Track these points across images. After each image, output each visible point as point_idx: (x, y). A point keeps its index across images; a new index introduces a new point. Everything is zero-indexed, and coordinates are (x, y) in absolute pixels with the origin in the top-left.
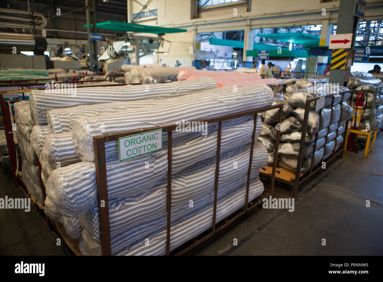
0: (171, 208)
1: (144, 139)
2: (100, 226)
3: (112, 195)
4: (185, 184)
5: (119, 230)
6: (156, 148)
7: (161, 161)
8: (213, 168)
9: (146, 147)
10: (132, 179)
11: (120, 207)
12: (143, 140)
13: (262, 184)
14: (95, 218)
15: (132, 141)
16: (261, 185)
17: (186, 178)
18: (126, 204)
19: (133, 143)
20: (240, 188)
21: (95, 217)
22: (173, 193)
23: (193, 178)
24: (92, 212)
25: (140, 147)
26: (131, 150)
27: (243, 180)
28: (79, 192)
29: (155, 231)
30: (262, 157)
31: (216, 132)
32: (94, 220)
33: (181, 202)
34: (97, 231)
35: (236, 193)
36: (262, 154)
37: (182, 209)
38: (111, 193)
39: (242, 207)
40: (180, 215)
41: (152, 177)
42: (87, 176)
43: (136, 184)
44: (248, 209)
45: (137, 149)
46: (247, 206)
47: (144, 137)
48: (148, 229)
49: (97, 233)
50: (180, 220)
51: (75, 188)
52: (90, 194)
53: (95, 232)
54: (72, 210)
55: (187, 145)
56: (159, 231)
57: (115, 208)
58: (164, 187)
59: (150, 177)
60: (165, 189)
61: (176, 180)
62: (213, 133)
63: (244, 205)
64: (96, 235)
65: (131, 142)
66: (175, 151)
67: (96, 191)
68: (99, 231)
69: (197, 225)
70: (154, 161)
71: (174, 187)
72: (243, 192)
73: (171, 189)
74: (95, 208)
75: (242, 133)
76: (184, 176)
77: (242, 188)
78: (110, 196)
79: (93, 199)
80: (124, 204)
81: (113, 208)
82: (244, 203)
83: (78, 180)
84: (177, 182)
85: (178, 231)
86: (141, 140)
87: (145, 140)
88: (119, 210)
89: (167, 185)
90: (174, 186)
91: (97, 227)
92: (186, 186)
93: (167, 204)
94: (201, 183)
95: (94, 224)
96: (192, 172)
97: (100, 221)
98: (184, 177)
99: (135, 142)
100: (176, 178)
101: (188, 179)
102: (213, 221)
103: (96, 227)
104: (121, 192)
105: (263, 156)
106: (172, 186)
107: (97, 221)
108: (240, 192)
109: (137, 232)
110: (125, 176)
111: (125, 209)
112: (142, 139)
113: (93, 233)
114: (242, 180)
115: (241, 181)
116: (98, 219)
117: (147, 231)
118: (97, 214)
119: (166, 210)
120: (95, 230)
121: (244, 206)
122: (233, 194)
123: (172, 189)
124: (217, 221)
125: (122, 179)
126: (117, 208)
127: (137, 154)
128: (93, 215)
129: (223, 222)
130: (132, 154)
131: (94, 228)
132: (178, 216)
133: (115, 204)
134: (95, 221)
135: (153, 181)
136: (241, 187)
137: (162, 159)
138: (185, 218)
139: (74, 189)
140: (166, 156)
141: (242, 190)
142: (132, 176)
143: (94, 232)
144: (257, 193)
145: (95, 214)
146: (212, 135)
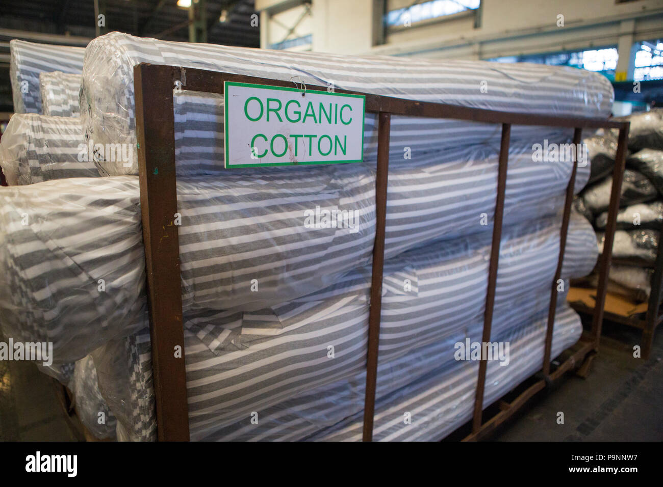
0: (380, 358)
1: (310, 112)
2: (154, 400)
3: (199, 293)
4: (416, 290)
5: (220, 417)
6: (344, 152)
7: (357, 203)
8: (484, 256)
9: (315, 141)
10: (265, 243)
11: (226, 340)
12: (306, 115)
13: (577, 317)
14: (136, 370)
15: (271, 107)
16: (575, 321)
17: (420, 272)
18: (246, 331)
19: (272, 114)
20: (530, 324)
21: (139, 368)
22: (385, 313)
23: (437, 275)
24: (130, 350)
25: (296, 137)
26: (266, 139)
27: (537, 304)
28: (70, 262)
29: (328, 424)
30: (584, 245)
31: (495, 156)
32: (134, 377)
33: (403, 344)
34: (142, 417)
35: (522, 336)
36: (586, 240)
37: (402, 366)
38: (195, 287)
39: (537, 370)
40: (395, 383)
41: (331, 250)
42: (109, 211)
43: (278, 264)
44: (551, 378)
45: (285, 138)
46: (547, 369)
47: (310, 103)
48: (309, 417)
49: (145, 426)
50: (394, 397)
51: (52, 244)
52: (114, 279)
53: (137, 419)
54: (42, 331)
55: (426, 173)
56: (338, 426)
57: (207, 341)
58: (360, 293)
59: (323, 247)
60: (364, 298)
61: (393, 276)
62: (487, 156)
63: (540, 368)
64: (140, 431)
65: (269, 110)
66: (396, 183)
67: (139, 271)
68: (151, 419)
69: (438, 411)
70: (338, 199)
71: (389, 294)
72: (537, 332)
73: (379, 298)
74: (137, 337)
75: (551, 171)
76: (413, 267)
77: (534, 325)
78: (191, 295)
79: (126, 300)
80: (240, 333)
81: (202, 341)
82: (542, 362)
83: (70, 222)
84: (395, 281)
85: (390, 429)
86: (299, 113)
87: (314, 115)
88: (222, 350)
89: (368, 285)
90: (389, 291)
91: (144, 401)
92: (422, 295)
93: (369, 344)
94: (456, 293)
95: (133, 391)
96: (431, 261)
97: (152, 382)
98: (414, 271)
99: (282, 112)
100: (392, 272)
101: (426, 277)
102: (475, 404)
103: (141, 402)
104: (229, 288)
105: (588, 244)
106: (384, 292)
107: (143, 383)
108: (530, 332)
109: (277, 425)
110: (246, 230)
111: (241, 349)
112: (303, 110)
113: (132, 423)
114: (535, 302)
115: (531, 307)
116: (147, 375)
117: (307, 423)
118: (143, 358)
119: (363, 363)
120: (136, 412)
121: (541, 371)
122: (516, 336)
123: (385, 300)
124: (486, 403)
125: (234, 241)
126: (216, 343)
127: (286, 159)
128: (131, 359)
129: (495, 408)
130: (270, 152)
131: (135, 404)
132: (391, 384)
133: (211, 328)
134: (138, 380)
135: (331, 266)
136: (532, 320)
137: (359, 198)
138: (406, 392)
139: (48, 251)
140: (372, 193)
141: (536, 328)
142: (265, 235)
143: (136, 423)
144: (567, 339)
145: (136, 359)
146: (486, 160)
